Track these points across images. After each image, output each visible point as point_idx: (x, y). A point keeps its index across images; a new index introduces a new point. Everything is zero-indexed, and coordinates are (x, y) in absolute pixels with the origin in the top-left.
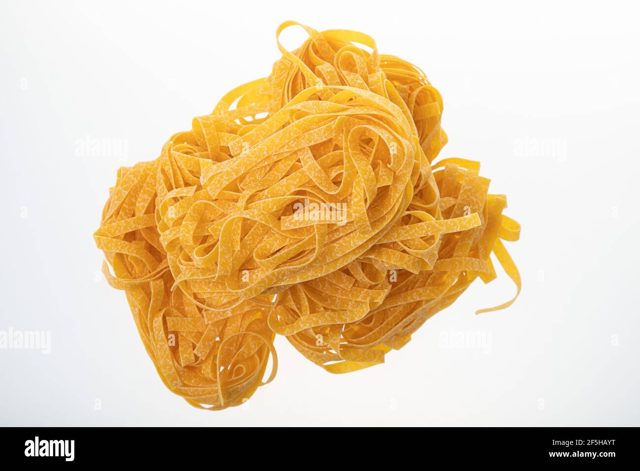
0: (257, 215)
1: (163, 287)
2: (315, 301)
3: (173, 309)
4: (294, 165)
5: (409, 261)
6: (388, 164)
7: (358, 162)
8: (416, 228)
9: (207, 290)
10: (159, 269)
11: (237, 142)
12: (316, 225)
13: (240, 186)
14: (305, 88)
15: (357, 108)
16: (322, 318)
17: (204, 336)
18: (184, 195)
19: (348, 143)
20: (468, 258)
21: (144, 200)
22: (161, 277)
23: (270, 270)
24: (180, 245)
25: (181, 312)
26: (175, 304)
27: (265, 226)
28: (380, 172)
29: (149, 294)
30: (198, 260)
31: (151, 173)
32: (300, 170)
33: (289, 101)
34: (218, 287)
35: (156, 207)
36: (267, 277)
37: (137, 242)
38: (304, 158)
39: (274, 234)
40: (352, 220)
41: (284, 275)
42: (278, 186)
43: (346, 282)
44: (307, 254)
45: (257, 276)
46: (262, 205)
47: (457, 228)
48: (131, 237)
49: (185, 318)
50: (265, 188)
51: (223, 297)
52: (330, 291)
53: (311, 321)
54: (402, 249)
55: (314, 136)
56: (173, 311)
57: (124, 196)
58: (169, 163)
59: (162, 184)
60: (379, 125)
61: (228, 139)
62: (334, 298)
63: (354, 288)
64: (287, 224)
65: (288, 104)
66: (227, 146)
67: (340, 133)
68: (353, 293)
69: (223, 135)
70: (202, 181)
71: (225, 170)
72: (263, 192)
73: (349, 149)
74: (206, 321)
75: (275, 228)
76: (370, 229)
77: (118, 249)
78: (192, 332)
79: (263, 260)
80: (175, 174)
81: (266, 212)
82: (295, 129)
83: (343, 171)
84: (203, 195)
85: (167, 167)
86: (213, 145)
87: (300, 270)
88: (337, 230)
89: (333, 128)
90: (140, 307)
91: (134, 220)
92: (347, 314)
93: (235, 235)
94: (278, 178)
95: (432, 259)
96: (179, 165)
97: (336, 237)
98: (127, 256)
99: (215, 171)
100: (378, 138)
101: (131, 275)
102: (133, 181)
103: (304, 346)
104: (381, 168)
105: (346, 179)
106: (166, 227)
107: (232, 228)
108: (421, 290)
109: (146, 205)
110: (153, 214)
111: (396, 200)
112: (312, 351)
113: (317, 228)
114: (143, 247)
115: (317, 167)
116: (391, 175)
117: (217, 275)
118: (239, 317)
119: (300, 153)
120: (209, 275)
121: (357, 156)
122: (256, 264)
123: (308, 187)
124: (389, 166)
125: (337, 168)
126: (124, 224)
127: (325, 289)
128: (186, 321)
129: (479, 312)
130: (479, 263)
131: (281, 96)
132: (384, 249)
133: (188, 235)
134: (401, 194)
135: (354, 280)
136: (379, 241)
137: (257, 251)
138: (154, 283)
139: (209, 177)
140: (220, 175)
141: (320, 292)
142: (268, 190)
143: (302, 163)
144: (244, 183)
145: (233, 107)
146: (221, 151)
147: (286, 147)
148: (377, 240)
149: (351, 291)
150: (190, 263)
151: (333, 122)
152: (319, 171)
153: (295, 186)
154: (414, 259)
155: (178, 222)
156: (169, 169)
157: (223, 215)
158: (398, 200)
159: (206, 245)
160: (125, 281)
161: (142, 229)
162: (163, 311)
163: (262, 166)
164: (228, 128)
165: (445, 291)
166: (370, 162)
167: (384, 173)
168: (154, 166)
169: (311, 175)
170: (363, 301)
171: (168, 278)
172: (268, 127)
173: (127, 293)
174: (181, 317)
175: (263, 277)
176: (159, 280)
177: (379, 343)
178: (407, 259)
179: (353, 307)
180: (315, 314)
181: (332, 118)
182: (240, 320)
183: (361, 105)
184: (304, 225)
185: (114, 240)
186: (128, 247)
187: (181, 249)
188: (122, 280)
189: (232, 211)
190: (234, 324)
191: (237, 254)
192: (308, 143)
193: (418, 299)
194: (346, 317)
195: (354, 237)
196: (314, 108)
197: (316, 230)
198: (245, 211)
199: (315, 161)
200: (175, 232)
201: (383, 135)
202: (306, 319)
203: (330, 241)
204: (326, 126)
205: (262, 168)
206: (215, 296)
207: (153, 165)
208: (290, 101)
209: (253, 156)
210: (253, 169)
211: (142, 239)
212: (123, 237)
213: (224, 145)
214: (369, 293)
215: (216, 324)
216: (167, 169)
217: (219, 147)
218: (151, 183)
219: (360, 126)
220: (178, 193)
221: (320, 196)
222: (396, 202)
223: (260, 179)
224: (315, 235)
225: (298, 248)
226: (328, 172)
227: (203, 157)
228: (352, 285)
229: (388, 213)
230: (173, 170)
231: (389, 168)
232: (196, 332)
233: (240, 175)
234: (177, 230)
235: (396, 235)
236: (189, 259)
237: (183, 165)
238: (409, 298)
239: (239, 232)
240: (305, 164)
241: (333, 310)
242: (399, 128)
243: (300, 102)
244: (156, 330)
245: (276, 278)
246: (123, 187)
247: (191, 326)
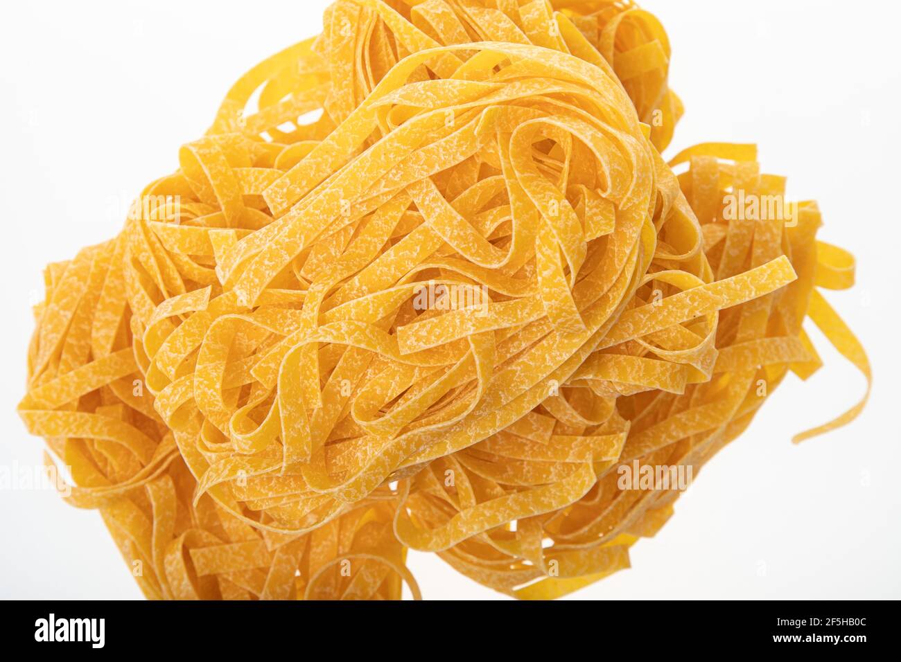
0: (346, 332)
1: (173, 492)
2: (483, 476)
3: (200, 531)
4: (404, 219)
5: (663, 373)
6: (599, 191)
7: (539, 196)
8: (670, 307)
9: (267, 494)
10: (159, 458)
11: (277, 186)
12: (472, 335)
13: (300, 275)
14: (397, 61)
15: (518, 84)
16: (502, 509)
17: (269, 575)
18: (189, 309)
19: (511, 159)
20: (767, 340)
21: (107, 324)
22: (166, 471)
23: (390, 438)
24: (196, 410)
25: (215, 534)
26: (201, 520)
27: (365, 351)
28: (587, 209)
29: (146, 509)
30: (240, 440)
31: (111, 268)
32: (421, 228)
33: (370, 91)
34: (289, 486)
35: (135, 337)
36: (386, 453)
37: (106, 409)
38: (423, 200)
39: (387, 363)
40: (544, 314)
41: (418, 444)
42: (378, 266)
43: (538, 429)
44: (460, 393)
45: (365, 451)
46: (353, 310)
47: (751, 294)
48: (92, 401)
49: (227, 547)
50: (352, 273)
51: (301, 504)
52: (508, 449)
53: (482, 518)
54: (645, 352)
55: (438, 156)
56: (200, 535)
57: (66, 322)
58: (146, 246)
59: (139, 290)
60: (567, 112)
61: (257, 178)
62: (518, 463)
63: (556, 437)
64: (412, 341)
65: (368, 96)
66: (258, 193)
67: (490, 141)
68: (555, 449)
69: (244, 173)
70: (222, 275)
71: (265, 248)
72: (349, 282)
73: (516, 172)
74: (269, 544)
75: (387, 353)
76: (582, 326)
77: (70, 430)
78: (245, 571)
79: (373, 423)
80: (162, 267)
81: (365, 324)
82: (396, 144)
83: (512, 217)
84: (227, 302)
85: (144, 254)
86: (230, 197)
87: (450, 429)
88: (513, 338)
89: (475, 133)
90: (133, 538)
91: (94, 367)
92: (550, 492)
93: (307, 378)
94: (375, 247)
95: (708, 361)
96: (168, 247)
97: (514, 351)
98: (92, 441)
99: (245, 252)
100: (569, 140)
101: (105, 475)
102: (78, 290)
103: (471, 562)
104: (587, 201)
105: (519, 233)
106: (163, 381)
107: (300, 364)
108: (683, 417)
109: (113, 333)
110: (128, 349)
111: (625, 259)
112: (487, 571)
113: (474, 341)
114: (120, 417)
115: (455, 218)
116: (610, 212)
117: (284, 464)
118: (333, 526)
119: (415, 192)
120: (268, 465)
121: (535, 183)
122: (357, 428)
123: (441, 260)
124: (604, 195)
125: (495, 211)
126: (76, 379)
127: (497, 447)
128: (230, 552)
129: (799, 438)
130: (789, 345)
131: (350, 78)
132: (609, 356)
133: (212, 390)
134: (634, 247)
135: (553, 422)
136: (600, 344)
137: (357, 404)
138: (154, 487)
139: (235, 266)
140: (257, 259)
141: (489, 455)
142: (359, 276)
143: (422, 212)
144: (306, 267)
145: (251, 107)
146: (246, 205)
147: (383, 183)
148: (597, 344)
149: (550, 443)
150: (223, 445)
151: (473, 122)
152: (461, 224)
153: (413, 260)
154: (673, 367)
155: (187, 367)
156: (149, 258)
157: (277, 338)
158: (629, 258)
159: (250, 405)
160: (96, 493)
161: (114, 383)
162: (181, 539)
163: (339, 229)
164: (252, 156)
165: (733, 412)
166: (564, 191)
167: (594, 210)
168: (116, 252)
169: (444, 233)
170: (579, 461)
171: (180, 475)
172: (336, 146)
173: (102, 514)
174: (217, 544)
175: (378, 453)
176: (163, 479)
177: (618, 534)
178: (659, 370)
179: (560, 475)
180: (488, 503)
181: (470, 113)
182: (335, 531)
183: (524, 78)
184: (447, 338)
185: (60, 413)
186: (89, 424)
187: (200, 417)
188: (89, 490)
189: (291, 328)
190: (326, 540)
191: (318, 415)
192: (427, 171)
193: (682, 436)
194: (550, 498)
195: (550, 347)
196: (427, 97)
197: (472, 346)
198: (321, 327)
199: (449, 206)
200: (184, 389)
201: (582, 134)
202: (471, 516)
203: (503, 361)
204: (459, 131)
205: (339, 232)
206: (284, 504)
207: (113, 250)
208: (374, 90)
209: (316, 212)
210: (322, 238)
211: (115, 401)
212: (76, 404)
213: (252, 192)
214: (588, 445)
215: (290, 547)
216: (145, 259)
217: (241, 198)
218: (115, 287)
219: (531, 121)
220: (175, 307)
221: (469, 275)
222: (627, 263)
223: (339, 255)
224: (471, 356)
225: (441, 386)
226: (478, 222)
227: (213, 225)
228: (550, 433)
229: (612, 287)
230: (158, 259)
231: (603, 199)
232: (253, 570)
233: (297, 253)
234: (188, 383)
235: (632, 327)
236: (220, 438)
237: (176, 247)
238: (664, 436)
239: (316, 370)
240: (428, 214)
241: (521, 489)
242: (611, 113)
243: (396, 87)
244: (174, 579)
245: (405, 451)
246: (61, 304)
247: (240, 559)
